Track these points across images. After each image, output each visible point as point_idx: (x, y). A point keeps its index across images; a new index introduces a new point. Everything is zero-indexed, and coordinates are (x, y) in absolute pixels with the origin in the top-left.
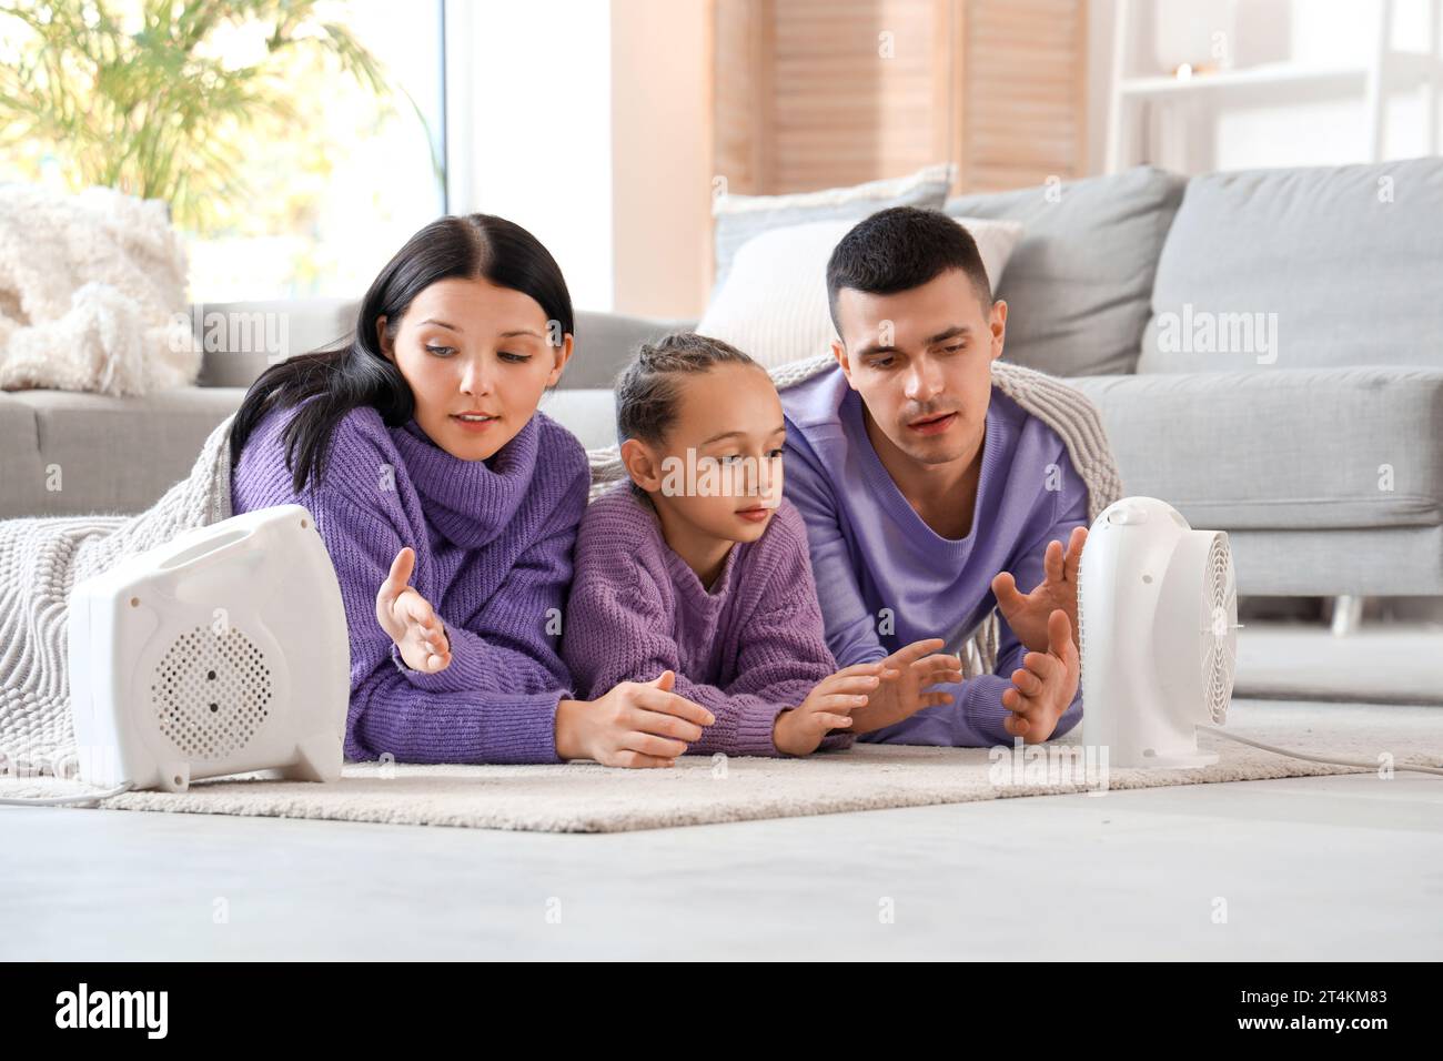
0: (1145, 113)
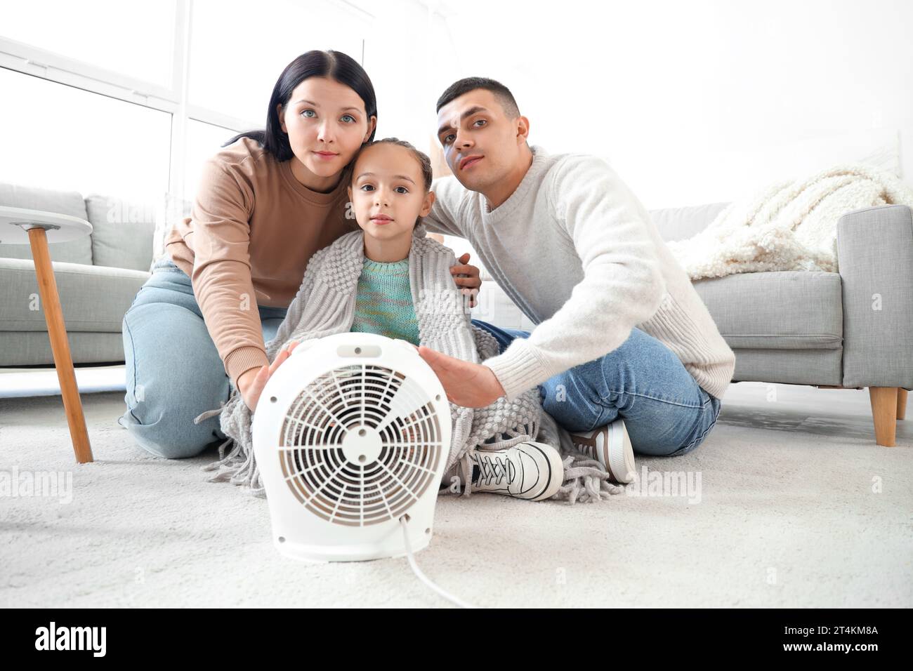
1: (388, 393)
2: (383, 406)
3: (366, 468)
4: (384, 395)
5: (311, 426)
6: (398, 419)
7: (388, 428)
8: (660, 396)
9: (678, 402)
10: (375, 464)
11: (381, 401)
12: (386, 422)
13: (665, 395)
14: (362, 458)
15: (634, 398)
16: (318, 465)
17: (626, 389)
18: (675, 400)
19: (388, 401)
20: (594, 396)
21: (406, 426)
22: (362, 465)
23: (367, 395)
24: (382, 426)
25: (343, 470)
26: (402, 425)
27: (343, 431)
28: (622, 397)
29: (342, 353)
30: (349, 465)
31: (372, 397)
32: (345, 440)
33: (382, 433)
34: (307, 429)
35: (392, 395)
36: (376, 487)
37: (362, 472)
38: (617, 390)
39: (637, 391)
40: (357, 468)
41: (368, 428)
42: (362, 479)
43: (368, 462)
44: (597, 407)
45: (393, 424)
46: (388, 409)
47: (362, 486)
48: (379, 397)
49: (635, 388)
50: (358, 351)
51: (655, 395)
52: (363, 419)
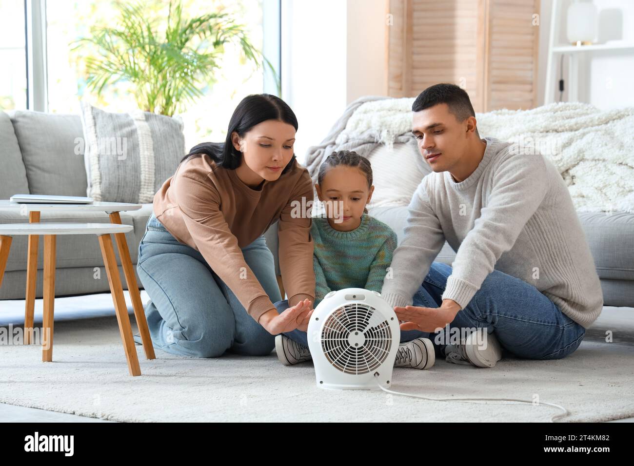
0: (562, 59)
1: (368, 316)
2: (365, 322)
3: (358, 349)
4: (366, 317)
5: (335, 330)
6: (372, 328)
7: (367, 332)
8: (516, 317)
9: (532, 321)
10: (362, 347)
11: (365, 320)
12: (367, 329)
13: (520, 316)
14: (356, 345)
15: (497, 317)
16: (338, 347)
17: (491, 312)
18: (530, 320)
19: (368, 320)
20: (472, 316)
21: (376, 331)
22: (357, 347)
23: (358, 317)
24: (365, 331)
25: (348, 350)
26: (374, 330)
27: (348, 333)
28: (488, 317)
29: (347, 298)
30: (351, 347)
31: (361, 318)
32: (349, 336)
33: (365, 334)
34: (333, 332)
35: (369, 317)
36: (363, 357)
37: (357, 351)
38: (485, 312)
39: (498, 313)
40: (355, 349)
41: (359, 332)
42: (357, 354)
43: (359, 346)
44: (475, 322)
45: (370, 330)
46: (368, 324)
47: (357, 357)
48: (364, 318)
49: (496, 311)
50: (354, 297)
51: (511, 316)
52: (357, 328)
